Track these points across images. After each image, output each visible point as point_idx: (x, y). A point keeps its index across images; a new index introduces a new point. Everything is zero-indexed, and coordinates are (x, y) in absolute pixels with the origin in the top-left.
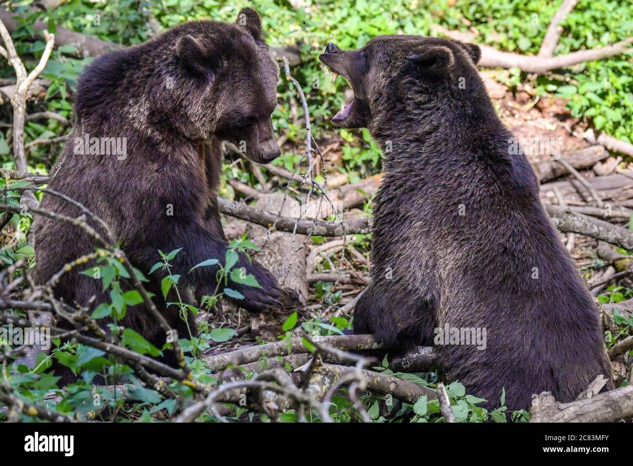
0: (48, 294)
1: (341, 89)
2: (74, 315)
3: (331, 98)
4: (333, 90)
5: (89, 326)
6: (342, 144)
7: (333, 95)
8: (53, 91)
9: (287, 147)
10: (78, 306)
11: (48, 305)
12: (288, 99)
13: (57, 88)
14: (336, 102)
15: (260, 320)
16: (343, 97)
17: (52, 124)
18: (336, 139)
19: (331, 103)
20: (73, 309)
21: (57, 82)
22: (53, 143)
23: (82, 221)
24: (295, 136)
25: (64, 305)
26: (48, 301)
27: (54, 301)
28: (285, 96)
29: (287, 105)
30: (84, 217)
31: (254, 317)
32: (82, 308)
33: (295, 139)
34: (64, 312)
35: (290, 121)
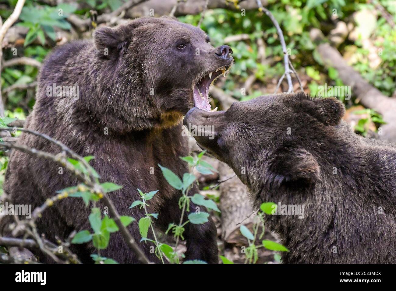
0: (31, 229)
1: (307, 28)
2: (55, 250)
3: (297, 38)
4: (299, 30)
5: (70, 261)
6: (309, 82)
7: (299, 35)
8: (32, 37)
9: (256, 86)
10: (59, 241)
11: (31, 241)
12: (256, 41)
13: (35, 35)
14: (302, 41)
15: (234, 254)
16: (309, 37)
17: (29, 70)
18: (303, 77)
19: (297, 43)
20: (53, 245)
21: (34, 28)
22: (29, 88)
23: (62, 157)
24: (264, 75)
25: (46, 241)
26: (30, 237)
27: (37, 236)
28: (252, 37)
29: (254, 46)
30: (64, 154)
31: (228, 251)
32: (63, 244)
33: (264, 79)
34: (47, 247)
35: (258, 61)
